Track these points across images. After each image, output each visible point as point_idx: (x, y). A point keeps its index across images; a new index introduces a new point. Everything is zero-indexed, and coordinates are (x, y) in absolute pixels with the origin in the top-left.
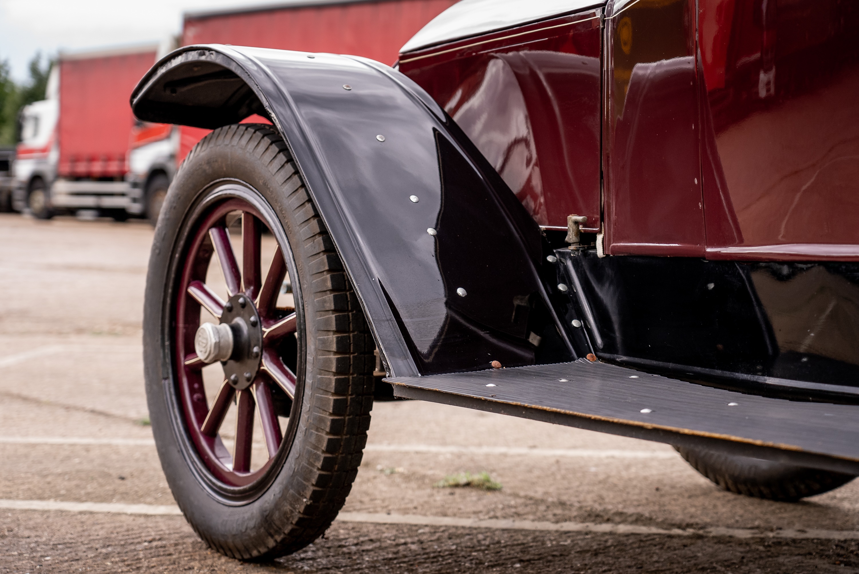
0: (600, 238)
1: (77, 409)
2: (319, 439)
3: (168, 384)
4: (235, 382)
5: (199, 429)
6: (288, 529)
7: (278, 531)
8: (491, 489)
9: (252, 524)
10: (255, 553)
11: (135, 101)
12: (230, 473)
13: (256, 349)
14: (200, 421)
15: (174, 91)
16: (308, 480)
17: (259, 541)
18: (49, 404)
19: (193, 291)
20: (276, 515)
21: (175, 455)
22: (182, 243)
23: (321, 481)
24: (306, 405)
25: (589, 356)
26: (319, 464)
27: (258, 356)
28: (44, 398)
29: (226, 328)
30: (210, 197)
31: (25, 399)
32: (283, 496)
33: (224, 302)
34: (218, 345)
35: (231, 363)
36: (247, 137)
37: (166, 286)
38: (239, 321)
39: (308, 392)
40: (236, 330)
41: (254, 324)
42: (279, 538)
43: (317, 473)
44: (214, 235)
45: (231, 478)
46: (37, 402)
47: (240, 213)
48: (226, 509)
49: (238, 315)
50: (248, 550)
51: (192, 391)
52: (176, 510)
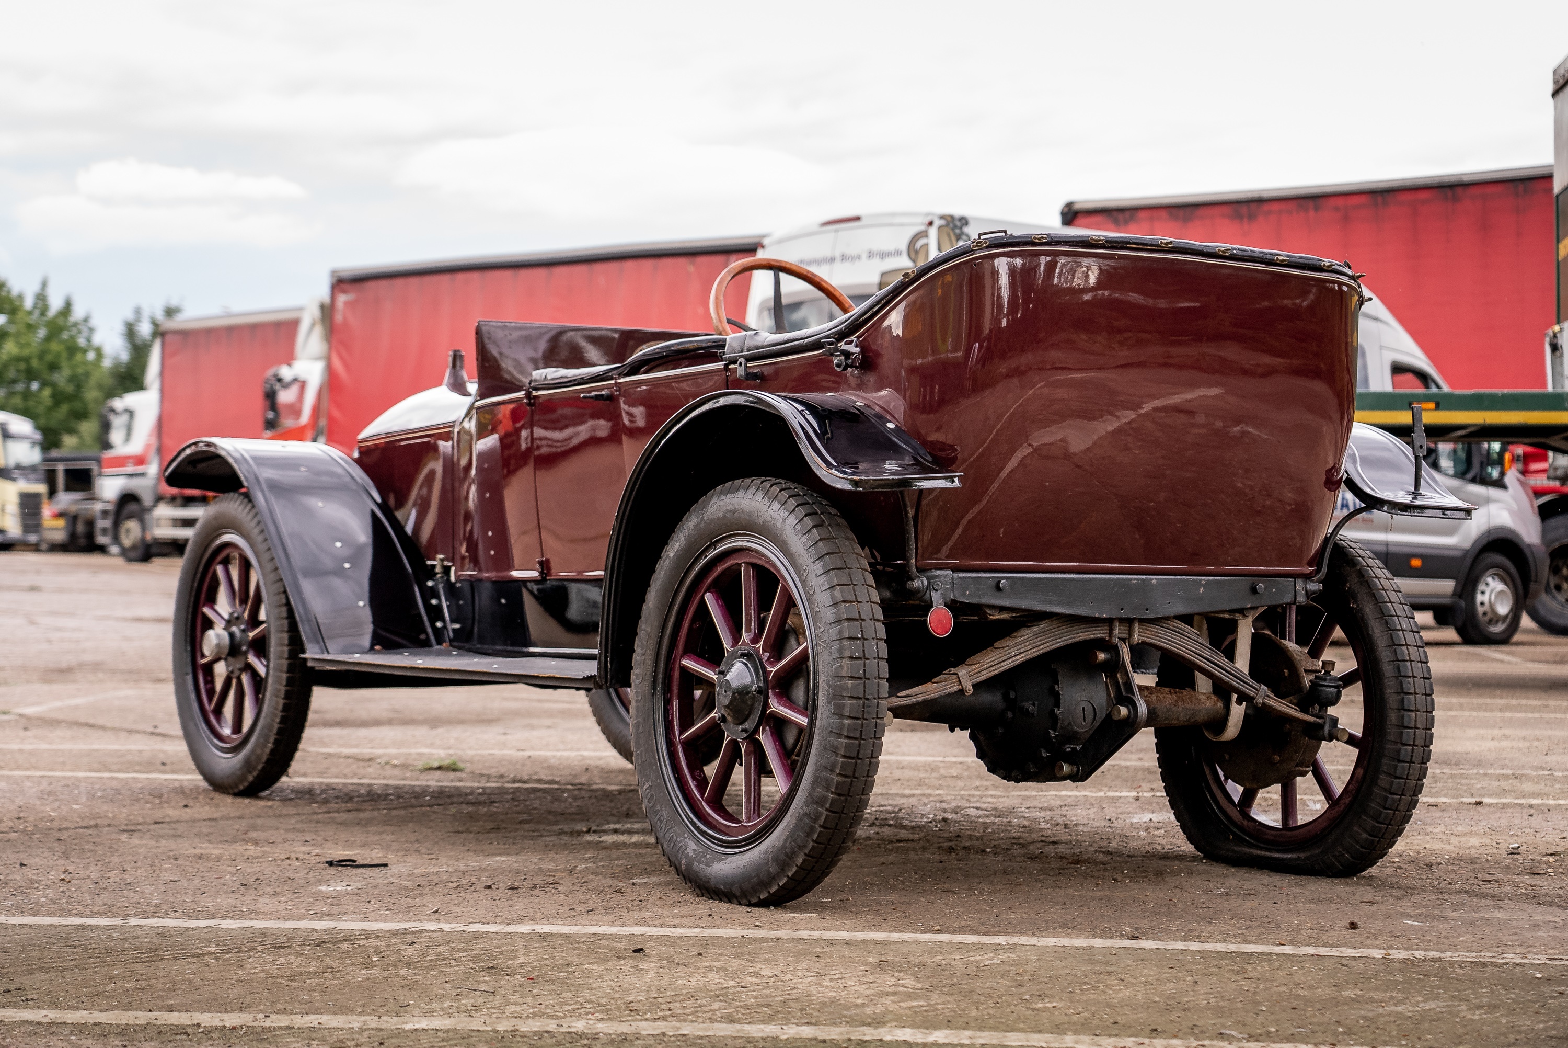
0: (453, 569)
1: (138, 732)
2: (277, 703)
3: (189, 679)
4: (232, 672)
5: (210, 707)
6: (260, 767)
7: (254, 769)
8: (455, 770)
9: (238, 766)
10: (241, 787)
11: (167, 474)
12: (229, 737)
13: (244, 648)
14: (210, 700)
15: (195, 467)
16: (270, 730)
17: (242, 778)
18: (114, 729)
19: (206, 610)
20: (253, 758)
21: (192, 727)
22: (199, 575)
23: (279, 732)
24: (270, 681)
25: (444, 644)
26: (278, 720)
27: (246, 653)
28: (109, 725)
29: (225, 635)
30: (218, 542)
31: (92, 726)
32: (257, 745)
33: (226, 616)
34: (218, 645)
35: (230, 659)
36: (238, 502)
37: (188, 607)
38: (234, 629)
39: (271, 672)
40: (232, 635)
41: (243, 631)
42: (255, 774)
43: (276, 726)
44: (220, 570)
45: (227, 740)
46: (103, 728)
47: (236, 554)
48: (224, 761)
49: (234, 625)
50: (237, 786)
51: (206, 682)
52: (200, 777)
